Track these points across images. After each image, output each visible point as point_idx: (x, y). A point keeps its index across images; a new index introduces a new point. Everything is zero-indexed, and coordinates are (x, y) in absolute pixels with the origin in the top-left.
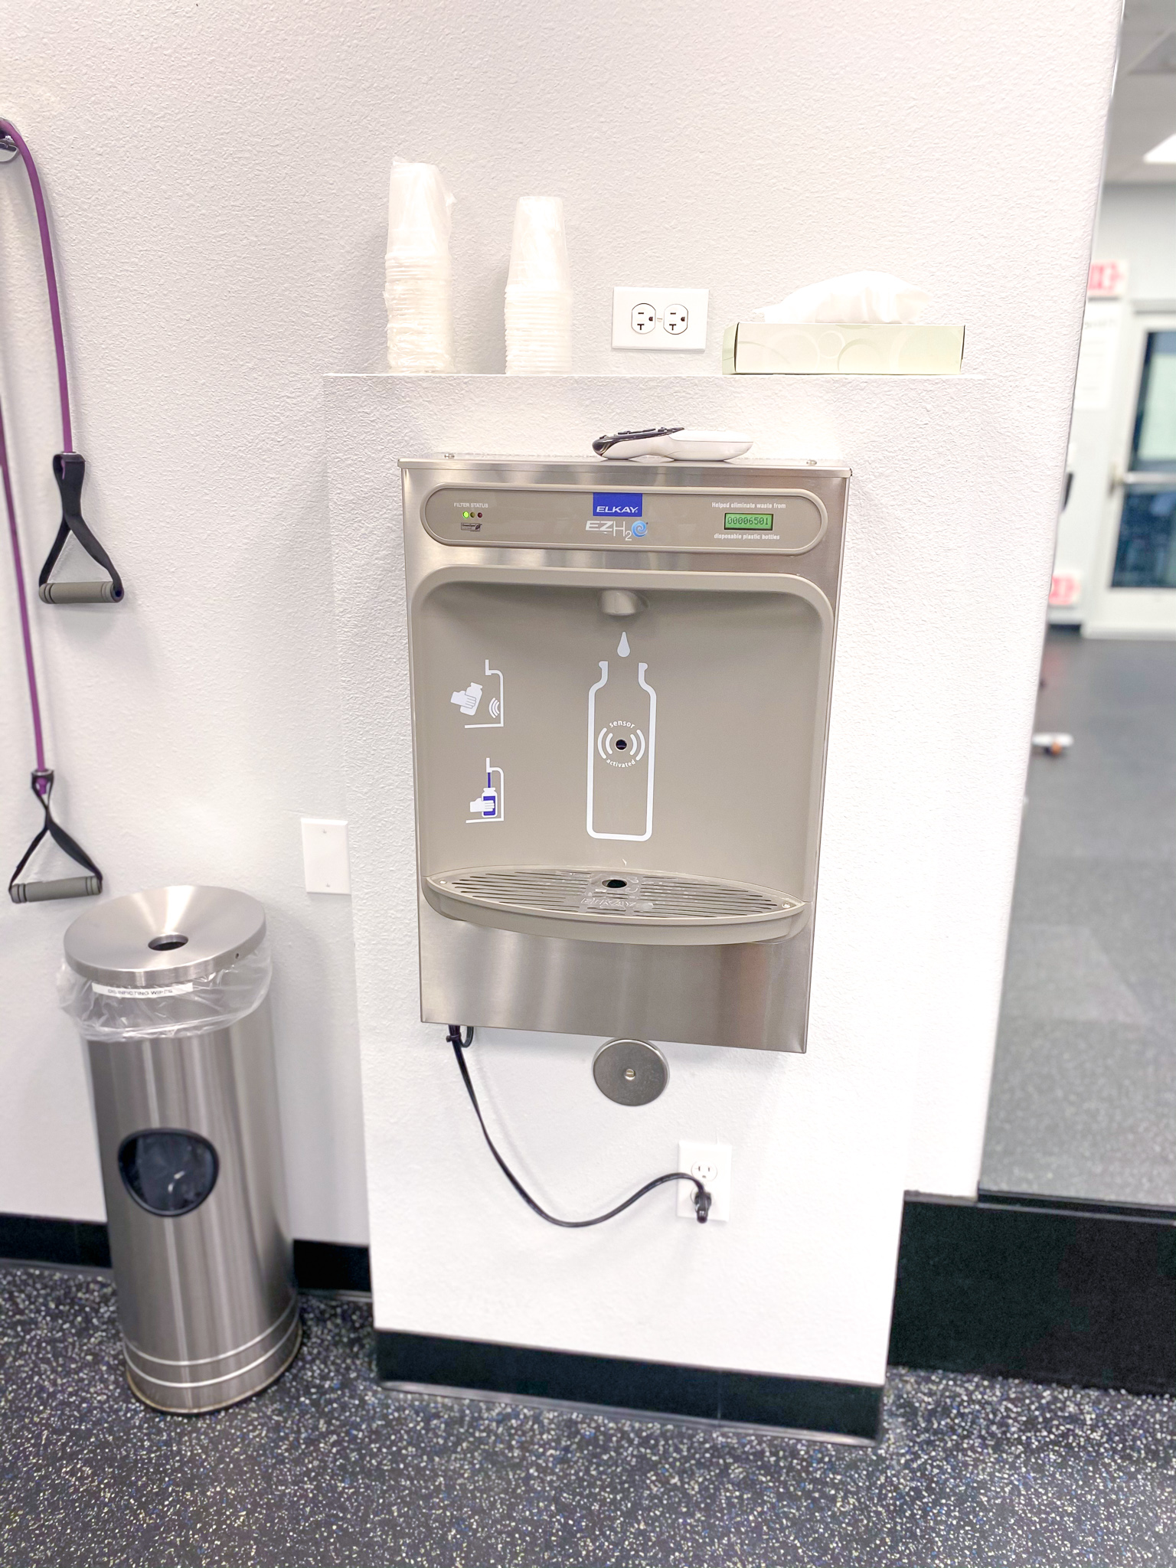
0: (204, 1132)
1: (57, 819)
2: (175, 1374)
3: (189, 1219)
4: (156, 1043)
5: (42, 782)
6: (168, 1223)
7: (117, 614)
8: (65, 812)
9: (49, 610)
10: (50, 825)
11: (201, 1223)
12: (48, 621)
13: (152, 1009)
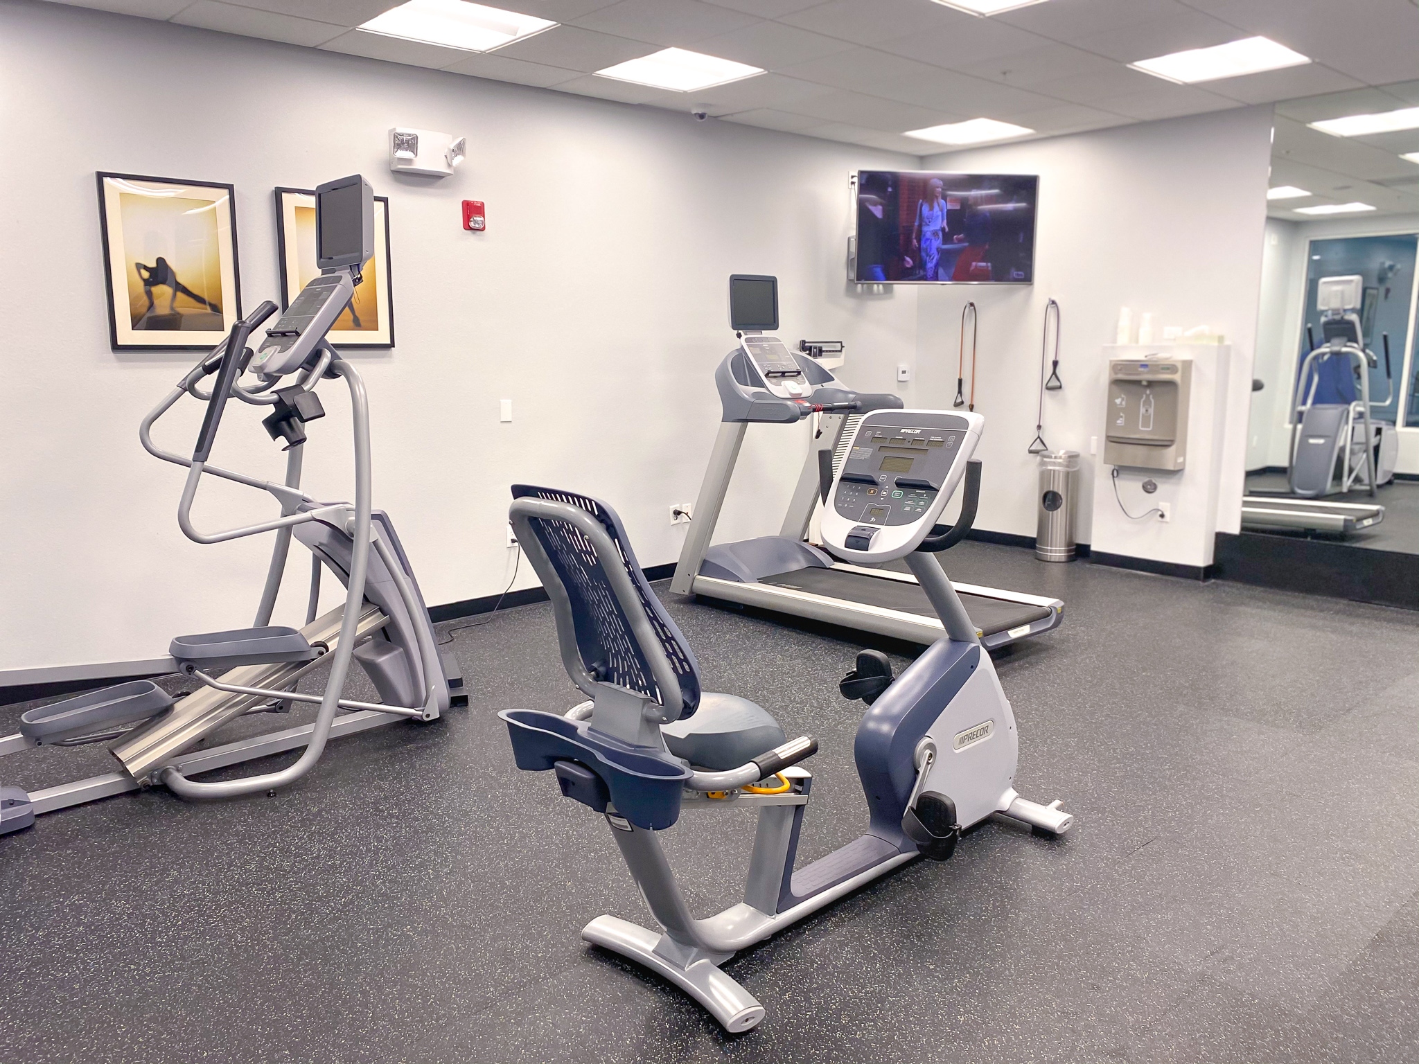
0: (1060, 493)
1: (1040, 436)
2: (1047, 551)
3: (1055, 512)
4: (1054, 471)
5: (1039, 427)
6: (1051, 512)
7: (1060, 392)
8: (1042, 434)
9: (1047, 391)
10: (1039, 437)
11: (1057, 513)
12: (1046, 392)
13: (1054, 464)
